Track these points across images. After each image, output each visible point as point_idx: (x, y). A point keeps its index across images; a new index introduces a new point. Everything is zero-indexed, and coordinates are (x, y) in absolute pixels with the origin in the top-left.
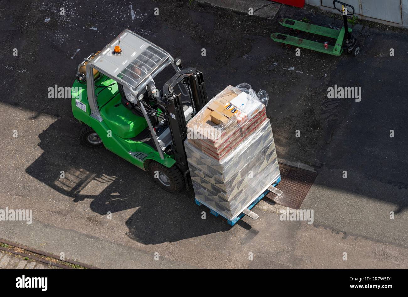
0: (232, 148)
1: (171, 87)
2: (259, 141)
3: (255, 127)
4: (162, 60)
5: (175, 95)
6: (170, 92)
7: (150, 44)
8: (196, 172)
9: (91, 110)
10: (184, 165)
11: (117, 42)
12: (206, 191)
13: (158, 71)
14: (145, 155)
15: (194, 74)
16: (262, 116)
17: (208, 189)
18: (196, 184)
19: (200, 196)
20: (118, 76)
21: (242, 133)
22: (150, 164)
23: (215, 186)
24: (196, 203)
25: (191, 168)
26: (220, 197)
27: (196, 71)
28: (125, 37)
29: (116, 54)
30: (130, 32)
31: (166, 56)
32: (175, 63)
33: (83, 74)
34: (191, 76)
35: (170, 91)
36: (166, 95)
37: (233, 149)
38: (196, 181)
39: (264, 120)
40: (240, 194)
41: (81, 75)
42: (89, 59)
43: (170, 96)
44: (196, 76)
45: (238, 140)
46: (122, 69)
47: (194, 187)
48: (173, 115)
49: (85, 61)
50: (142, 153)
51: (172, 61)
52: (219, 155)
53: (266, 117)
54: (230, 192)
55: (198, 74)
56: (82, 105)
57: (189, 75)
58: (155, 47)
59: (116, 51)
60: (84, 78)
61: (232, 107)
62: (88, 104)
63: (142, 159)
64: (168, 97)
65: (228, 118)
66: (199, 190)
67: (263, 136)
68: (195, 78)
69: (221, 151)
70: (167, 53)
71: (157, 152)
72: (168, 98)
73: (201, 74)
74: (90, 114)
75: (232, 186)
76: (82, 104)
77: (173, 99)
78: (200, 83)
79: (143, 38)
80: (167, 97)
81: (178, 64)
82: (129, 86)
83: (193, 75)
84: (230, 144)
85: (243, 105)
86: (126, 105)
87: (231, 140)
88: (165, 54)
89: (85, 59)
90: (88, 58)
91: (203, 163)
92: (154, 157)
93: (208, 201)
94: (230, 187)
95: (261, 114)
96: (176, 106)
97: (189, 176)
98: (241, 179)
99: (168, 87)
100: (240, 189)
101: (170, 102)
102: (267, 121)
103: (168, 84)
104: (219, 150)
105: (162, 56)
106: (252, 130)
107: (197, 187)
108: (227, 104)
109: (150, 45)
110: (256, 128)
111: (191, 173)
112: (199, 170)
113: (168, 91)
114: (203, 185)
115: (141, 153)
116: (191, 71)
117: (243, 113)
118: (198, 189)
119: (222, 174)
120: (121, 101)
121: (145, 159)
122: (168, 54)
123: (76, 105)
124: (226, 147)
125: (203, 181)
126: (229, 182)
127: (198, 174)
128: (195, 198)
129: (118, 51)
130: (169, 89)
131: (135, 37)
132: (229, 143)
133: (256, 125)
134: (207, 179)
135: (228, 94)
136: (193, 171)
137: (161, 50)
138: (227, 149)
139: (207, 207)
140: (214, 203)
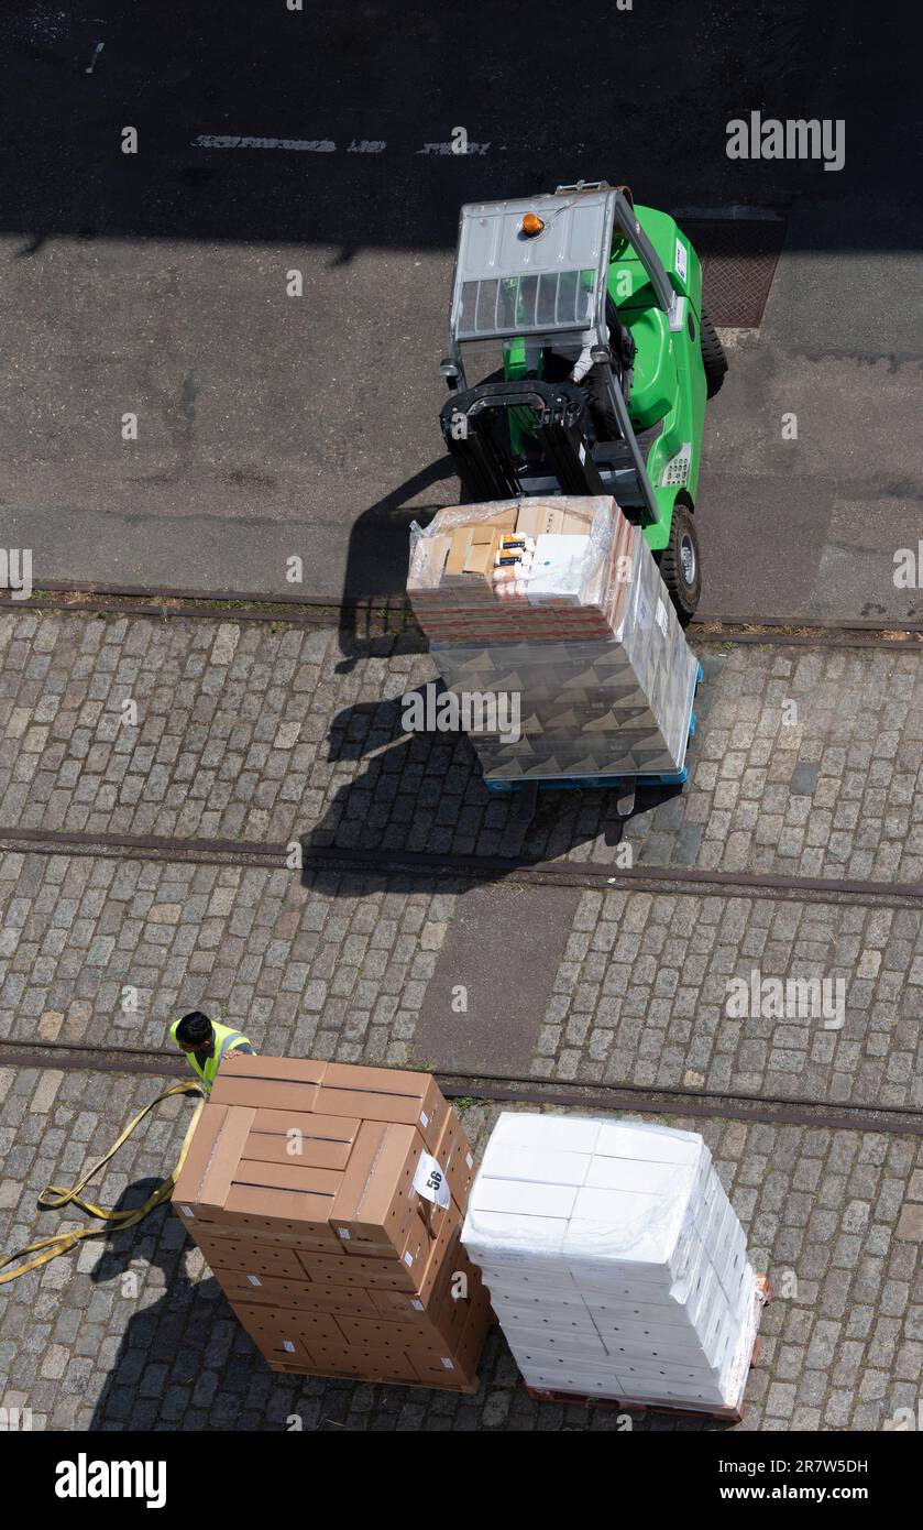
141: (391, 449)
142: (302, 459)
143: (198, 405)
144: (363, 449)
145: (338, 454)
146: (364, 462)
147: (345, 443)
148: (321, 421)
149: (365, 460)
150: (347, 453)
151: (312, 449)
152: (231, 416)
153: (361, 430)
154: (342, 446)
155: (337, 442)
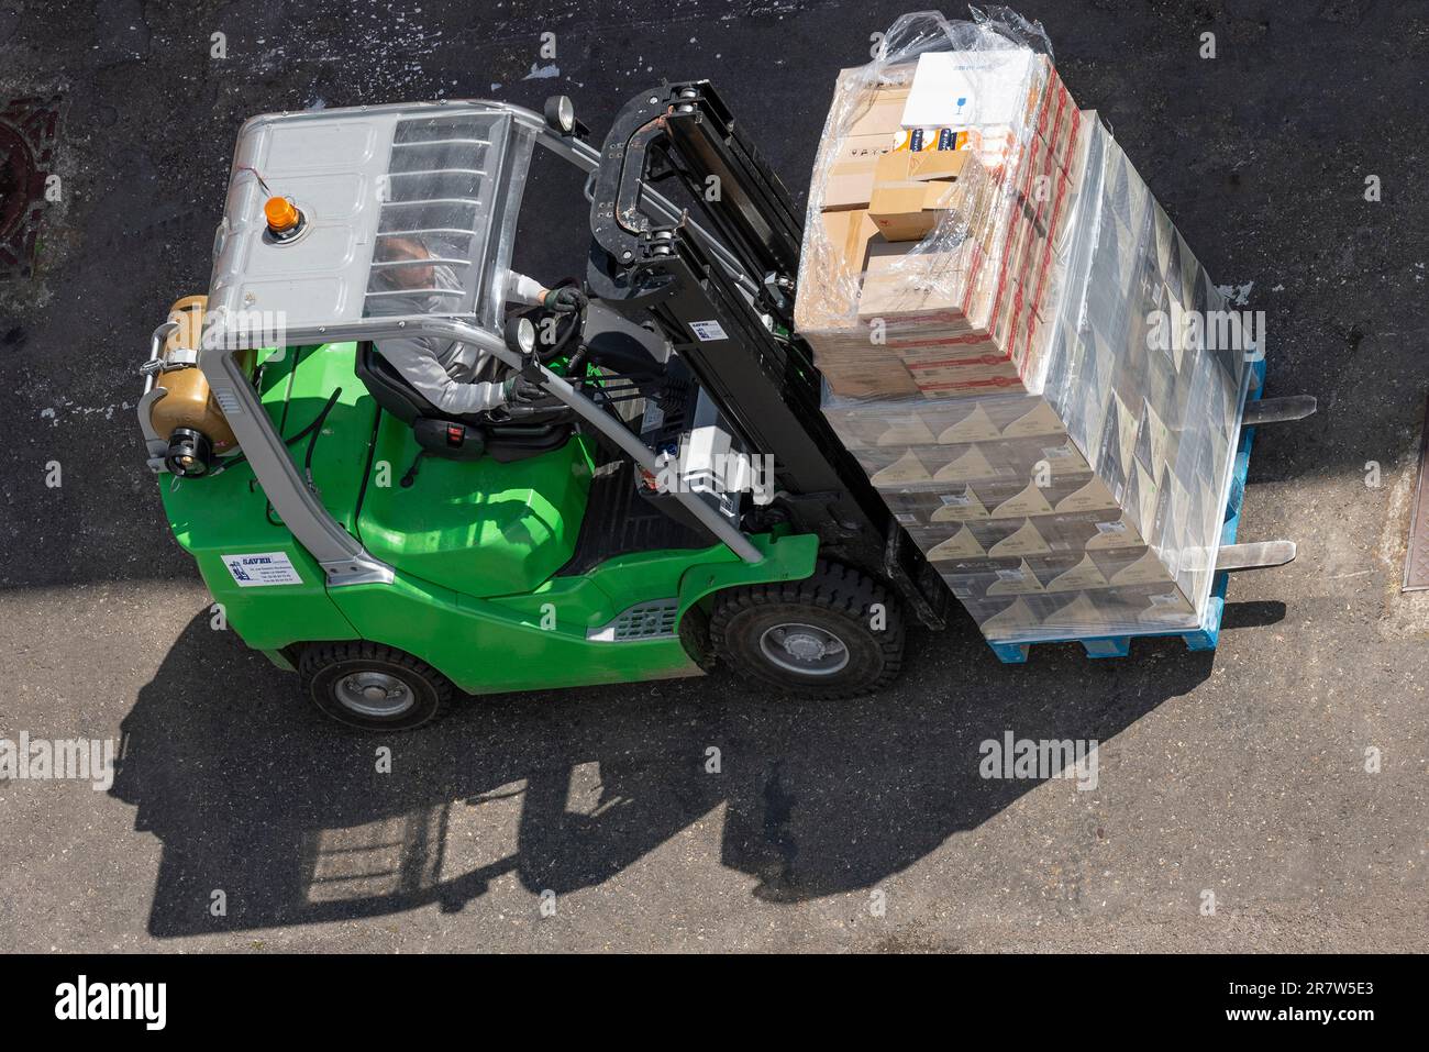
0: (1037, 306)
1: (627, 214)
2: (1107, 223)
3: (1065, 172)
4: (494, 144)
5: (670, 231)
6: (636, 235)
7: (394, 111)
8: (940, 515)
9: (317, 561)
10: (862, 530)
11: (252, 189)
12: (1024, 572)
13: (510, 195)
14: (662, 604)
15: (677, 107)
16: (1060, 109)
17: (1028, 558)
18: (961, 571)
19: (1006, 612)
20: (366, 314)
21: (1037, 220)
22: (713, 628)
23: (1057, 515)
24: (1004, 660)
25: (907, 511)
26: (1101, 555)
27: (678, 91)
28: (268, 152)
29: (290, 236)
30: (274, 122)
31: (498, 117)
32: (553, 122)
33: (187, 432)
34: (669, 120)
35: (636, 231)
36: (627, 255)
37: (1042, 308)
38: (957, 555)
39: (1077, 124)
40: (1169, 493)
41: (177, 440)
42: (160, 355)
43: (653, 247)
44: (689, 109)
45: (1038, 258)
46: (362, 276)
47: (958, 593)
48: (706, 329)
49: (150, 378)
50: (646, 606)
51: (536, 123)
52: (1013, 358)
53: (1074, 106)
54: (1133, 501)
55: (692, 94)
56: (268, 561)
57: (661, 121)
58: (423, 112)
59: (279, 222)
60: (198, 447)
61: (930, 137)
62: (290, 543)
63: (659, 627)
64: (647, 256)
65: (952, 179)
66: (991, 591)
67: (1111, 198)
68: (693, 116)
69: (1011, 338)
70: (491, 103)
71: (719, 547)
72: (649, 260)
73: (704, 90)
74: (324, 577)
75: (1126, 471)
76: (262, 561)
77: (671, 253)
78: (724, 134)
79: (348, 110)
80: (643, 260)
81: (567, 121)
82: (444, 322)
83: (677, 115)
84: (1020, 291)
85: (962, 102)
86: (451, 449)
87: (1013, 272)
88: (488, 111)
89: (146, 366)
90: (153, 357)
91: (951, 446)
92: (712, 577)
93: (1053, 611)
94: (1121, 479)
95: (1055, 102)
96: (702, 276)
97: (911, 556)
98: (1136, 424)
99: (612, 222)
100: (1158, 473)
101: (667, 273)
102: (1089, 120)
103: (600, 210)
104: (998, 335)
105: (481, 128)
106: (1059, 190)
107: (971, 582)
108: (902, 138)
109: (399, 117)
110: (1070, 174)
111: (917, 537)
112: (952, 493)
113: (622, 235)
114: (998, 551)
115: (638, 607)
116: (654, 101)
117: (989, 132)
118: (980, 589)
119: (1062, 439)
120: (420, 443)
121: (678, 619)
122: (501, 104)
123: (242, 584)
124: (1017, 313)
125: (991, 531)
126: (1106, 463)
127: (956, 519)
128: (989, 637)
129: (288, 217)
130: (623, 223)
131: (310, 123)
132: (1014, 288)
133: (1061, 160)
134: (1005, 510)
135: (864, 107)
136: (924, 517)
137: (460, 109)
138: (1022, 318)
139: (1060, 643)
140: (1083, 599)
141: (1161, 861)
142: (1003, 900)
143: (796, 827)
144: (1110, 866)
145: (1067, 882)
146: (1117, 890)
147: (1075, 860)
148: (1025, 826)
149: (1117, 887)
150: (1081, 878)
151: (1016, 879)
152: (860, 839)
153: (1101, 833)
154: (1071, 867)
155: (1061, 862)
